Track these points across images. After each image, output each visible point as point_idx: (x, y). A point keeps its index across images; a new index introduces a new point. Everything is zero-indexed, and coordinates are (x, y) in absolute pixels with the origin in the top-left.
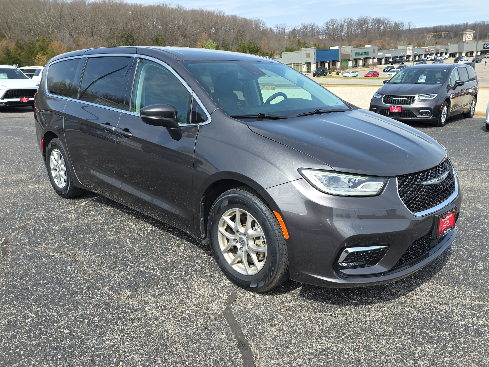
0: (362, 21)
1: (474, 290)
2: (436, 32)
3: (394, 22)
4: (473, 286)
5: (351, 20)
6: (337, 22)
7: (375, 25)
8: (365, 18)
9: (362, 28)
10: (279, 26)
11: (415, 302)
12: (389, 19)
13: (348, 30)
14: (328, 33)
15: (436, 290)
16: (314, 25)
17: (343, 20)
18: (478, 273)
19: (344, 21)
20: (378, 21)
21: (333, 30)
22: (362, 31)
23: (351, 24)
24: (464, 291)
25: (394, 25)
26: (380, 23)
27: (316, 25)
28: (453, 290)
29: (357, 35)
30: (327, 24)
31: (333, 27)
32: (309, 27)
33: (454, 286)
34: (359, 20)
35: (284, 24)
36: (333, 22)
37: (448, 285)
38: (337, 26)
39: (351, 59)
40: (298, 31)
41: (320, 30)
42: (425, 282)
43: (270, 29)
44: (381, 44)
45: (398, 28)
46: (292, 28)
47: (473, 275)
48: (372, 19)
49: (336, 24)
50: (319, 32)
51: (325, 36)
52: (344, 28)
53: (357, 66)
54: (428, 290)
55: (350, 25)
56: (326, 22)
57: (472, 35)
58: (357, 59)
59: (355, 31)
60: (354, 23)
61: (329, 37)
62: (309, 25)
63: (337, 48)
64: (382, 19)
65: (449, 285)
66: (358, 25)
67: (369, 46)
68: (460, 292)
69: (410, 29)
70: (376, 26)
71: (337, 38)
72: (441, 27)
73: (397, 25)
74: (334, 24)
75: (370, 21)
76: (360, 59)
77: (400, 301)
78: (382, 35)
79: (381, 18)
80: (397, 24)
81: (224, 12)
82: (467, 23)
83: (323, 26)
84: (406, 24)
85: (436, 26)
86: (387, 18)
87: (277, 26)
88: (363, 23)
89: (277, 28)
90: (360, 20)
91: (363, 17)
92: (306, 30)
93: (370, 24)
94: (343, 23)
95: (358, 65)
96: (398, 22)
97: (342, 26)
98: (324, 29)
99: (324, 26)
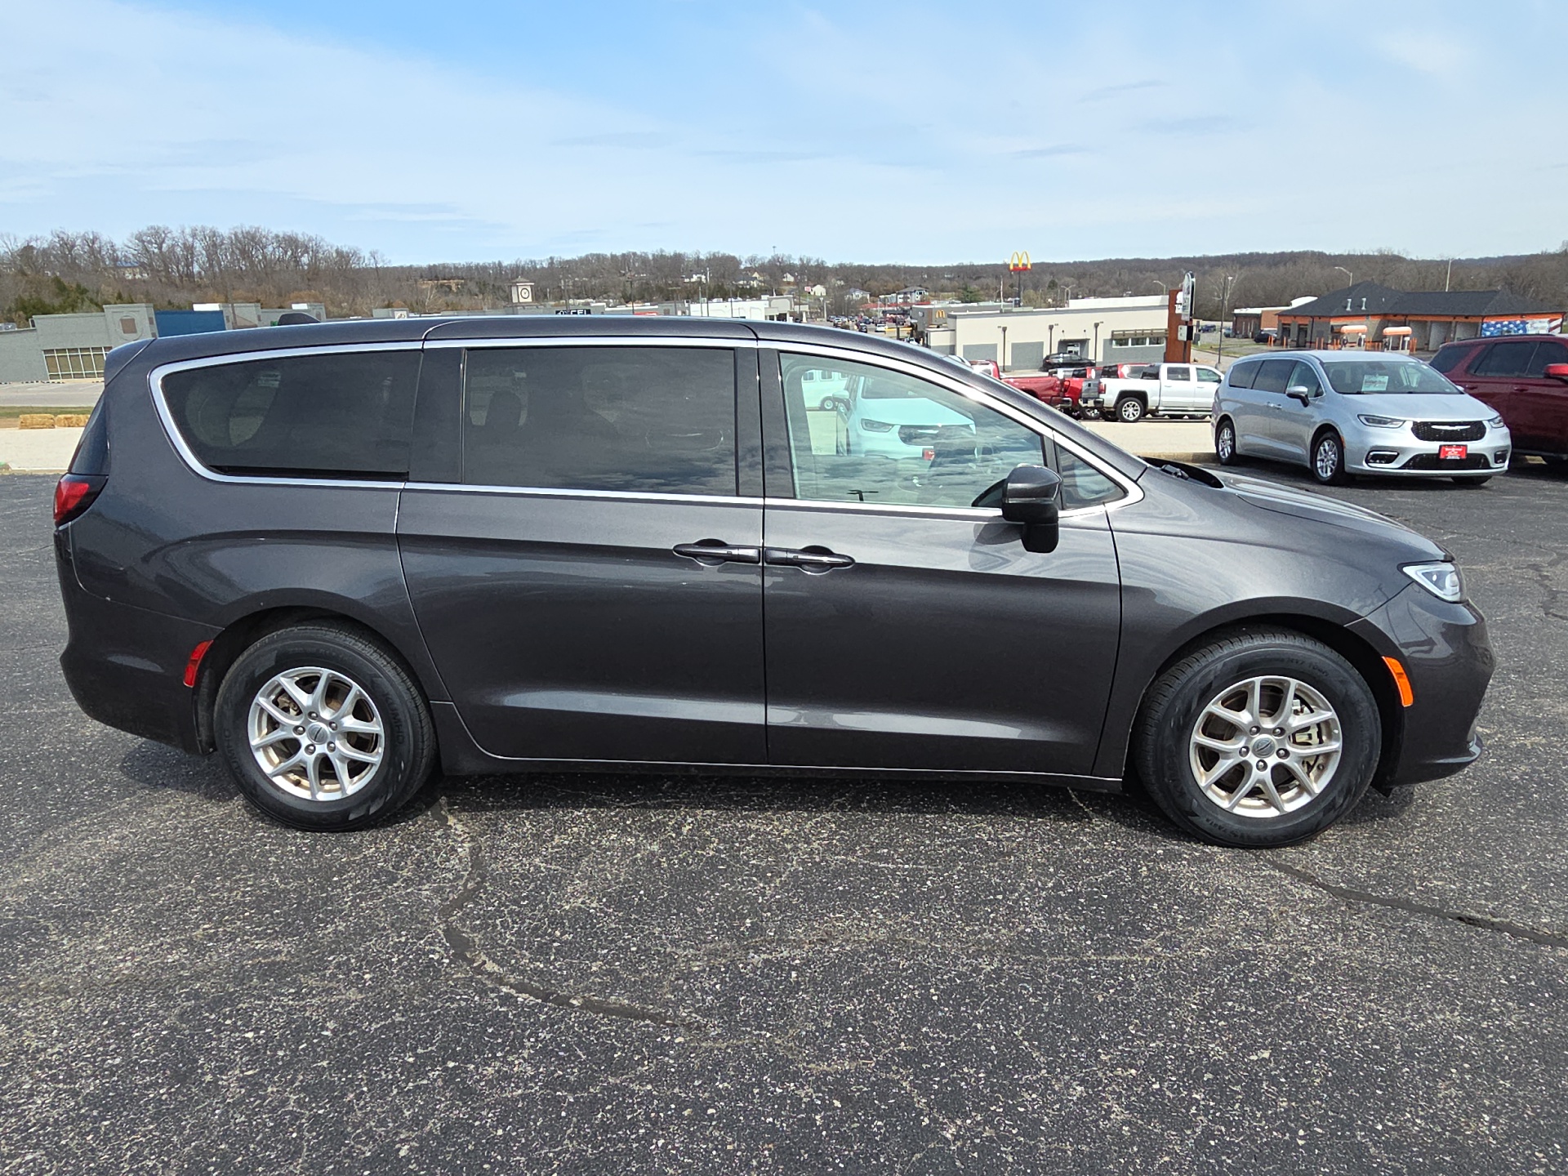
0: (244, 238)
2: (437, 279)
3: (335, 248)
5: (214, 234)
6: (170, 235)
7: (286, 252)
8: (252, 232)
9: (250, 256)
12: (318, 238)
13: (210, 260)
14: (149, 266)
16: (96, 238)
17: (188, 231)
19: (194, 236)
20: (291, 243)
21: (164, 258)
22: (252, 264)
23: (214, 245)
25: (334, 255)
26: (296, 247)
27: (105, 237)
29: (239, 276)
30: (139, 238)
31: (160, 248)
32: (78, 242)
34: (235, 235)
36: (157, 234)
38: (172, 248)
40: (45, 253)
41: (119, 253)
45: (347, 263)
46: (20, 244)
49: (169, 242)
50: (118, 259)
51: (141, 272)
52: (195, 254)
55: (212, 248)
56: (135, 232)
57: (529, 289)
59: (232, 263)
60: (222, 242)
61: (154, 275)
62: (79, 237)
63: (214, 307)
64: (300, 238)
66: (237, 248)
67: (304, 307)
69: (377, 268)
70: (289, 254)
72: (444, 267)
73: (342, 256)
74: (163, 242)
75: (267, 239)
78: (308, 280)
79: (296, 235)
80: (342, 252)
82: (500, 263)
83: (126, 242)
84: (365, 253)
85: (434, 266)
86: (313, 235)
88: (247, 244)
90: (240, 236)
91: (247, 227)
92: (70, 251)
93: (270, 248)
94: (190, 240)
96: (345, 249)
97: (189, 249)
98: (133, 251)
99: (130, 245)
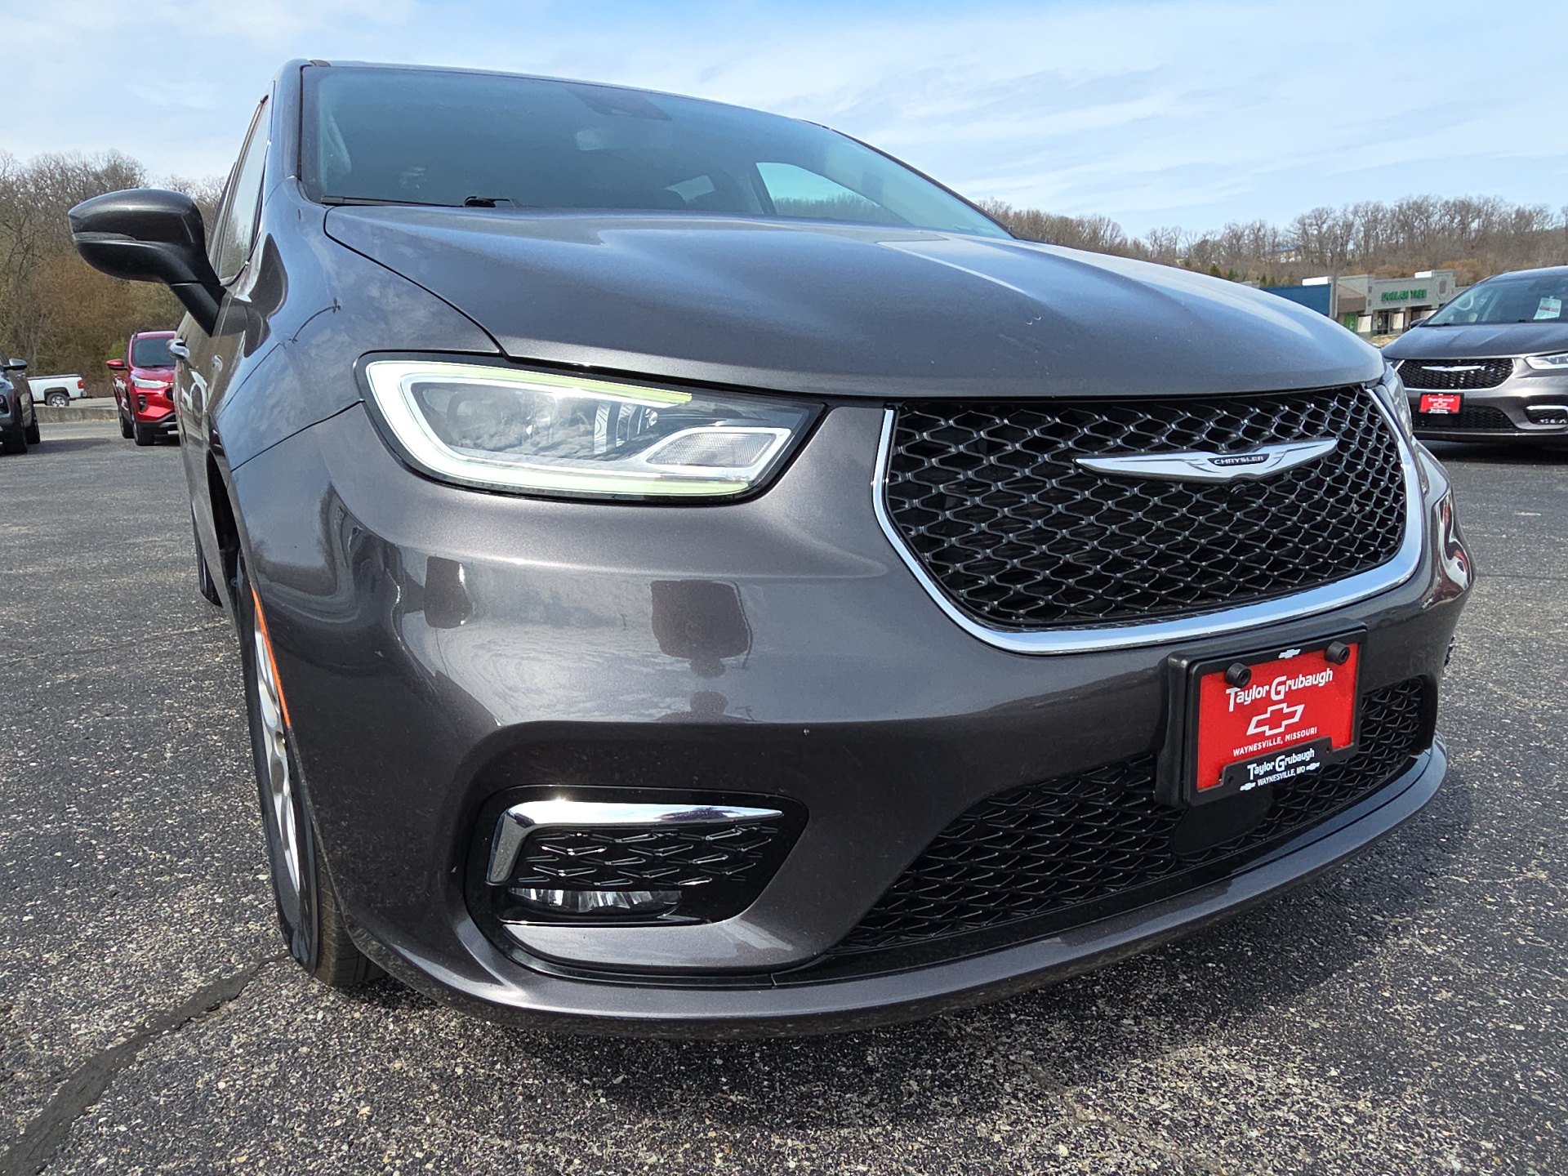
0: (1410, 208)
1: (1472, 1131)
3: (1515, 208)
4: (1474, 1104)
5: (1377, 209)
6: (1332, 216)
7: (1454, 218)
8: (1419, 201)
9: (1412, 228)
10: (1159, 234)
11: (1063, 1150)
12: (1498, 200)
13: (1367, 236)
14: (1305, 248)
15: (1232, 1096)
16: (1262, 226)
17: (1351, 208)
18: (1543, 1023)
19: (1355, 213)
20: (1464, 209)
21: (1321, 239)
22: (1411, 236)
23: (1375, 220)
24: (1405, 1125)
25: (1513, 216)
26: (1468, 213)
27: (1269, 226)
28: (1335, 1112)
29: (1394, 250)
30: (1302, 222)
31: (1319, 230)
32: (1247, 232)
33: (1351, 1088)
34: (1400, 207)
35: (1175, 229)
36: (1319, 217)
37: (1322, 1072)
38: (1331, 228)
39: (1368, 310)
40: (1216, 246)
41: (1280, 239)
42: (1200, 1035)
43: (1135, 243)
44: (1469, 271)
45: (1529, 223)
46: (1198, 239)
47: (1508, 1033)
48: (1443, 202)
49: (1330, 222)
50: (1275, 245)
51: (1296, 255)
52: (1354, 231)
53: (1386, 332)
54: (1184, 1086)
55: (1372, 223)
56: (1299, 216)
58: (1387, 311)
59: (1390, 238)
60: (1384, 216)
61: (1307, 257)
62: (1247, 227)
63: (1323, 281)
64: (1475, 202)
65: (1333, 1073)
66: (1399, 221)
67: (1428, 274)
68: (1375, 1127)
70: (1456, 221)
71: (1332, 260)
73: (1523, 218)
74: (1324, 222)
75: (1435, 207)
76: (1397, 311)
77: (983, 1130)
78: (1473, 248)
79: (1471, 198)
80: (1523, 213)
81: (1007, 204)
83: (1288, 226)
84: (1555, 211)
86: (1492, 197)
87: (1154, 233)
88: (1410, 217)
89: (1155, 241)
90: (1405, 207)
91: (1415, 196)
92: (1238, 241)
93: (1437, 217)
94: (1351, 217)
95: (1392, 329)
96: (1528, 209)
97: (1348, 226)
98: (1293, 235)
99: (1291, 229)
